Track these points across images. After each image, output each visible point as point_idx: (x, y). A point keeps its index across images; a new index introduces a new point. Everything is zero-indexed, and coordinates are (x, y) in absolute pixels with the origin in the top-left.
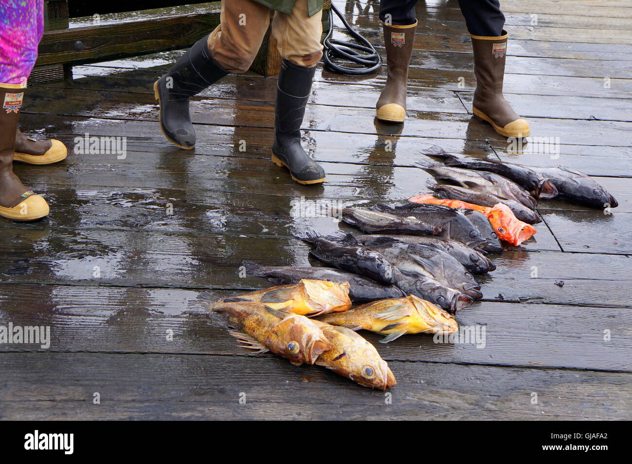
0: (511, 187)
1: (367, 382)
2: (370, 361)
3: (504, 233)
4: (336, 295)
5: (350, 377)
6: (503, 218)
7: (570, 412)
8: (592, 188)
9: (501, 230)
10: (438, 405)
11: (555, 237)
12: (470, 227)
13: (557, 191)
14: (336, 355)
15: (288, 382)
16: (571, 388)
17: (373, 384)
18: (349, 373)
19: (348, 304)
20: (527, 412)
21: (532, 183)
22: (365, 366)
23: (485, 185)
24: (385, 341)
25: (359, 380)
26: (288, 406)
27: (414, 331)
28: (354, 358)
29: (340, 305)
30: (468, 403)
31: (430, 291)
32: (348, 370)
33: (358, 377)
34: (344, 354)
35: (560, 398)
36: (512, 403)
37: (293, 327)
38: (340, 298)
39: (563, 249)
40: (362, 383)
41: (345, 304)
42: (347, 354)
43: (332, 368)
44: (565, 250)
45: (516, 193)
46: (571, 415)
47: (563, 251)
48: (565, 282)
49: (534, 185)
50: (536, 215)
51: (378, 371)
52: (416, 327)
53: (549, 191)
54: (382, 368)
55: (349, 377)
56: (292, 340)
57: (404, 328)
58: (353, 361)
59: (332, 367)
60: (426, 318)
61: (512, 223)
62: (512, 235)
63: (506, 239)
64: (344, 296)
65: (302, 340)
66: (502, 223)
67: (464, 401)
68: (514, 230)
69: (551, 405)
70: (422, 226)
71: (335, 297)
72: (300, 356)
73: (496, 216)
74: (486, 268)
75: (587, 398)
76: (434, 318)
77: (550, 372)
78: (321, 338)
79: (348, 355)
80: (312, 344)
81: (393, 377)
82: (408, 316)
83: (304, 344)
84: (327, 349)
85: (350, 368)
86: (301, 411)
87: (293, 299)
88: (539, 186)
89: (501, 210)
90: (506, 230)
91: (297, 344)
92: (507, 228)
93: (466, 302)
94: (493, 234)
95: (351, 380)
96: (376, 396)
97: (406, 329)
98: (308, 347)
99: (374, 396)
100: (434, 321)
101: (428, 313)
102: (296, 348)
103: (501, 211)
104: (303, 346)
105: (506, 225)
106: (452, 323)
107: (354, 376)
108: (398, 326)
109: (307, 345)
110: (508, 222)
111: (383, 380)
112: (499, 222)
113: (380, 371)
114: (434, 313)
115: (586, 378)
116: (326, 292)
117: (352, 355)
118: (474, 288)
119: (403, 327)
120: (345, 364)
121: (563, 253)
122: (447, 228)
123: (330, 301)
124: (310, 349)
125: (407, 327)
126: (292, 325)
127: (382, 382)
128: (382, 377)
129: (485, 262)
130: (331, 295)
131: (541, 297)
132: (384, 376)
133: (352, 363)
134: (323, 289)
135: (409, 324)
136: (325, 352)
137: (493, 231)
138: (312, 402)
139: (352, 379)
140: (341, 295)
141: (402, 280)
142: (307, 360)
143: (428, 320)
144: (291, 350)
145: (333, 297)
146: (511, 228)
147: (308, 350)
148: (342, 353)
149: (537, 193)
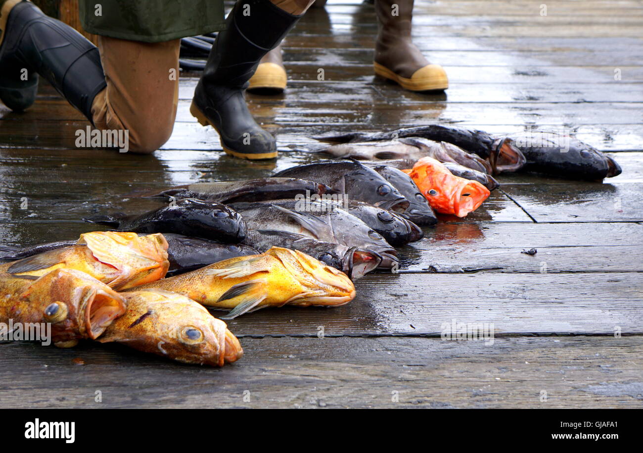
0: (448, 148)
1: (191, 352)
2: (194, 320)
3: (437, 195)
4: (142, 251)
5: (160, 347)
6: (433, 176)
7: (543, 376)
8: (579, 149)
9: (432, 193)
10: (318, 379)
11: (522, 209)
12: (378, 180)
13: (524, 157)
14: (134, 319)
15: (46, 366)
16: (546, 352)
17: (200, 354)
18: (157, 341)
19: (162, 264)
20: (471, 379)
21: (483, 145)
22: (184, 327)
23: (408, 152)
24: (230, 316)
25: (175, 351)
26: (42, 392)
27: (280, 296)
28: (166, 317)
29: (149, 267)
30: (369, 374)
31: (308, 248)
32: (155, 335)
33: (174, 347)
34: (148, 314)
35: (527, 363)
36: (446, 371)
37: (56, 281)
38: (148, 254)
39: (536, 220)
40: (181, 356)
41: (157, 264)
42: (153, 313)
43: (128, 340)
44: (538, 220)
45: (456, 156)
46: (545, 379)
47: (535, 222)
48: (538, 250)
49: (486, 147)
50: (490, 177)
51: (209, 334)
52: (281, 288)
53: (513, 161)
54: (216, 329)
55: (157, 347)
56: (54, 301)
57: (261, 292)
58: (164, 321)
59: (128, 337)
60: (298, 273)
61: (448, 181)
62: (450, 197)
63: (441, 206)
64: (154, 250)
65: (72, 298)
66: (432, 182)
67: (363, 373)
68: (452, 190)
69: (511, 370)
70: (298, 183)
71: (139, 254)
72: (70, 324)
73: (423, 174)
74: (406, 232)
75: (572, 361)
76: (311, 274)
77: (512, 339)
78: (106, 291)
79: (156, 313)
80: (89, 301)
81: (236, 342)
82: (266, 272)
83: (75, 303)
84: (120, 313)
85: (159, 332)
86: (67, 396)
87: (64, 262)
88: (494, 149)
89: (429, 164)
90: (440, 191)
91: (63, 305)
92: (441, 188)
93: (370, 264)
94: (418, 195)
95: (162, 353)
96: (207, 374)
97: (265, 293)
98: (82, 307)
99: (204, 373)
100: (311, 278)
101: (301, 266)
102: (60, 311)
103: (429, 166)
104: (73, 307)
105: (439, 185)
106: (344, 281)
107: (166, 346)
108: (250, 289)
109: (80, 303)
110: (442, 179)
111: (218, 346)
112: (428, 182)
113: (213, 334)
114: (312, 267)
115: (573, 342)
116: (122, 248)
117: (161, 313)
118: (386, 252)
119: (259, 289)
120: (149, 328)
121: (535, 224)
122: (341, 186)
123: (131, 260)
124: (85, 309)
125: (266, 289)
126: (54, 279)
127: (216, 348)
128: (216, 341)
129: (403, 224)
130: (133, 251)
131: (499, 267)
132: (220, 340)
133: (163, 324)
134: (118, 242)
135: (270, 283)
136: (117, 319)
137: (417, 192)
138: (88, 385)
139: (164, 352)
140: (149, 250)
141: (261, 240)
142: (82, 328)
143: (301, 276)
144: (52, 314)
145: (136, 255)
146: (448, 188)
147: (83, 312)
148: (145, 312)
149: (493, 161)
